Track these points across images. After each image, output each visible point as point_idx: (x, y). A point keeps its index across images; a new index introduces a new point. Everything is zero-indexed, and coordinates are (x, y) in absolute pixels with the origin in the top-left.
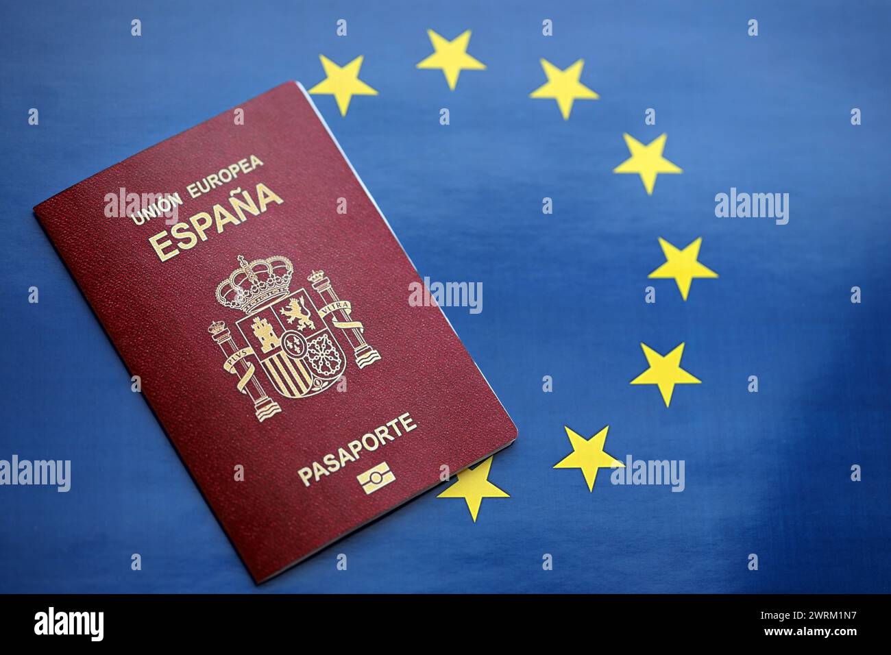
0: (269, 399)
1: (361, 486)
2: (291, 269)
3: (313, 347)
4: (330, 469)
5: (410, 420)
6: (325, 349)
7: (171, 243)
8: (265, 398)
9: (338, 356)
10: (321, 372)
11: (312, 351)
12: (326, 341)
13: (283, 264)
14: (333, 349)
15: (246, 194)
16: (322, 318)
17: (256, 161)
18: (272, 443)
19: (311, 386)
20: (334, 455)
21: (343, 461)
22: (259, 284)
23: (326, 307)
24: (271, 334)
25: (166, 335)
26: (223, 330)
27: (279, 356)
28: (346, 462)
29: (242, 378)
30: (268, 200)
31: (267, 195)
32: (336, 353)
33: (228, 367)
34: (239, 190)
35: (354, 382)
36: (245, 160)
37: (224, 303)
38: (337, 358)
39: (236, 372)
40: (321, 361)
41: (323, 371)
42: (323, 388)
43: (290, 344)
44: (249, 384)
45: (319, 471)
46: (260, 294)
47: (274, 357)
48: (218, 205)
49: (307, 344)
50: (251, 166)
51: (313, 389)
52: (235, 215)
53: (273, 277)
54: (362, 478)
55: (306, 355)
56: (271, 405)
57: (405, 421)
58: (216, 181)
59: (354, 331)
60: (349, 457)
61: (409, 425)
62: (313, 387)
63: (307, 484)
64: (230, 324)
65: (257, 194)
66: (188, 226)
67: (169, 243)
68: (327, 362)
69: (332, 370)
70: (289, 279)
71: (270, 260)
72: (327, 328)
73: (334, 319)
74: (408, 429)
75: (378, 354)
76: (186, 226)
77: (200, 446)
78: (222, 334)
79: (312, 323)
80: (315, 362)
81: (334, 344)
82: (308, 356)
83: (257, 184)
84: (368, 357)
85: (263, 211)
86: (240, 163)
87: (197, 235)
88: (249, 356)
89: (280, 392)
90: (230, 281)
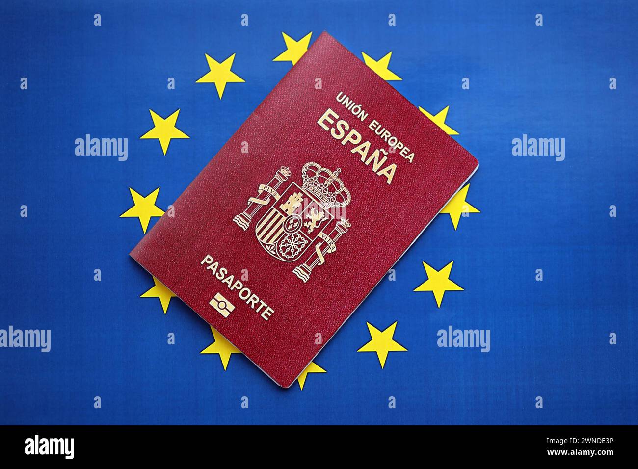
0: (250, 220)
1: (213, 297)
2: (344, 205)
3: (296, 236)
4: (217, 274)
5: (270, 315)
6: (297, 245)
8: (250, 217)
9: (296, 254)
10: (280, 247)
11: (293, 236)
12: (303, 244)
13: (346, 199)
14: (299, 250)
15: (385, 158)
16: (318, 235)
17: (411, 157)
18: (221, 231)
19: (269, 244)
20: (228, 274)
21: (226, 280)
22: (326, 188)
23: (327, 236)
26: (285, 176)
27: (281, 217)
28: (225, 282)
29: (258, 198)
30: (387, 175)
31: (390, 173)
32: (298, 252)
33: (262, 188)
34: (386, 153)
35: (282, 271)
36: (409, 150)
37: (304, 170)
38: (294, 254)
39: (260, 193)
40: (288, 245)
41: (282, 248)
42: (270, 252)
43: (292, 221)
44: (255, 204)
45: (213, 267)
46: (319, 191)
47: (279, 214)
48: (370, 144)
49: (297, 232)
50: (406, 155)
51: (267, 246)
52: (368, 157)
53: (334, 195)
54: (219, 296)
55: (288, 233)
56: (246, 223)
57: (267, 312)
58: (386, 137)
60: (230, 283)
61: (266, 315)
62: (269, 245)
63: (202, 263)
64: (290, 179)
65: (388, 166)
66: (347, 130)
67: (332, 122)
68: (289, 249)
69: (284, 254)
71: (345, 190)
72: (313, 241)
73: (320, 244)
74: (263, 315)
75: (307, 280)
76: (347, 128)
78: (283, 176)
79: (312, 230)
80: (286, 241)
81: (303, 249)
82: (288, 235)
83: (395, 164)
84: (302, 274)
85: (377, 173)
86: (406, 148)
87: (344, 138)
88: (274, 198)
89: (257, 225)
90: (320, 169)
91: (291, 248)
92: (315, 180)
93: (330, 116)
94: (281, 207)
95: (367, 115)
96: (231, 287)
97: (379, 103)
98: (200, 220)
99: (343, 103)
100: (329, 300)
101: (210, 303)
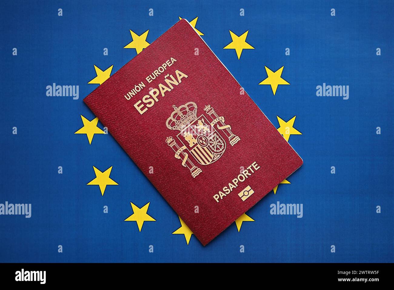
0: (196, 167)
1: (240, 198)
2: (196, 107)
3: (211, 140)
4: (226, 193)
5: (257, 165)
6: (216, 140)
7: (144, 105)
8: (194, 167)
9: (222, 142)
10: (216, 151)
12: (216, 136)
13: (192, 105)
14: (220, 139)
15: (171, 76)
17: (173, 60)
18: (200, 186)
19: (212, 158)
20: (227, 187)
21: (231, 188)
22: (183, 116)
23: (214, 121)
24: (192, 138)
25: (148, 147)
26: (172, 140)
27: (197, 147)
28: (233, 189)
29: (183, 160)
30: (181, 77)
31: (181, 75)
32: (221, 141)
33: (177, 156)
34: (168, 75)
35: (231, 153)
36: (169, 60)
37: (170, 128)
38: (222, 143)
39: (180, 158)
40: (215, 146)
41: (217, 150)
42: (218, 158)
43: (201, 141)
44: (187, 162)
45: (222, 195)
46: (185, 121)
47: (195, 148)
48: (160, 84)
50: (171, 63)
51: (214, 159)
52: (168, 87)
53: (189, 112)
54: (240, 195)
55: (208, 145)
56: (197, 170)
57: (255, 166)
59: (227, 129)
60: (233, 186)
61: (256, 167)
62: (214, 158)
63: (218, 201)
64: (174, 137)
65: (176, 76)
66: (149, 96)
67: (142, 105)
69: (220, 149)
70: (196, 111)
71: (187, 104)
72: (216, 130)
73: (218, 126)
74: (256, 169)
75: (239, 138)
76: (148, 96)
77: (171, 193)
78: (172, 142)
80: (213, 147)
82: (209, 145)
83: (175, 71)
84: (235, 140)
85: (180, 83)
86: (167, 62)
87: (154, 99)
88: (184, 150)
89: (200, 163)
90: (171, 118)
91: (217, 144)
92: (178, 122)
93: (138, 106)
94: (191, 147)
95: (142, 83)
96: (236, 186)
97: (136, 74)
98: (191, 198)
99: (132, 96)
100: (253, 126)
101: (244, 201)
